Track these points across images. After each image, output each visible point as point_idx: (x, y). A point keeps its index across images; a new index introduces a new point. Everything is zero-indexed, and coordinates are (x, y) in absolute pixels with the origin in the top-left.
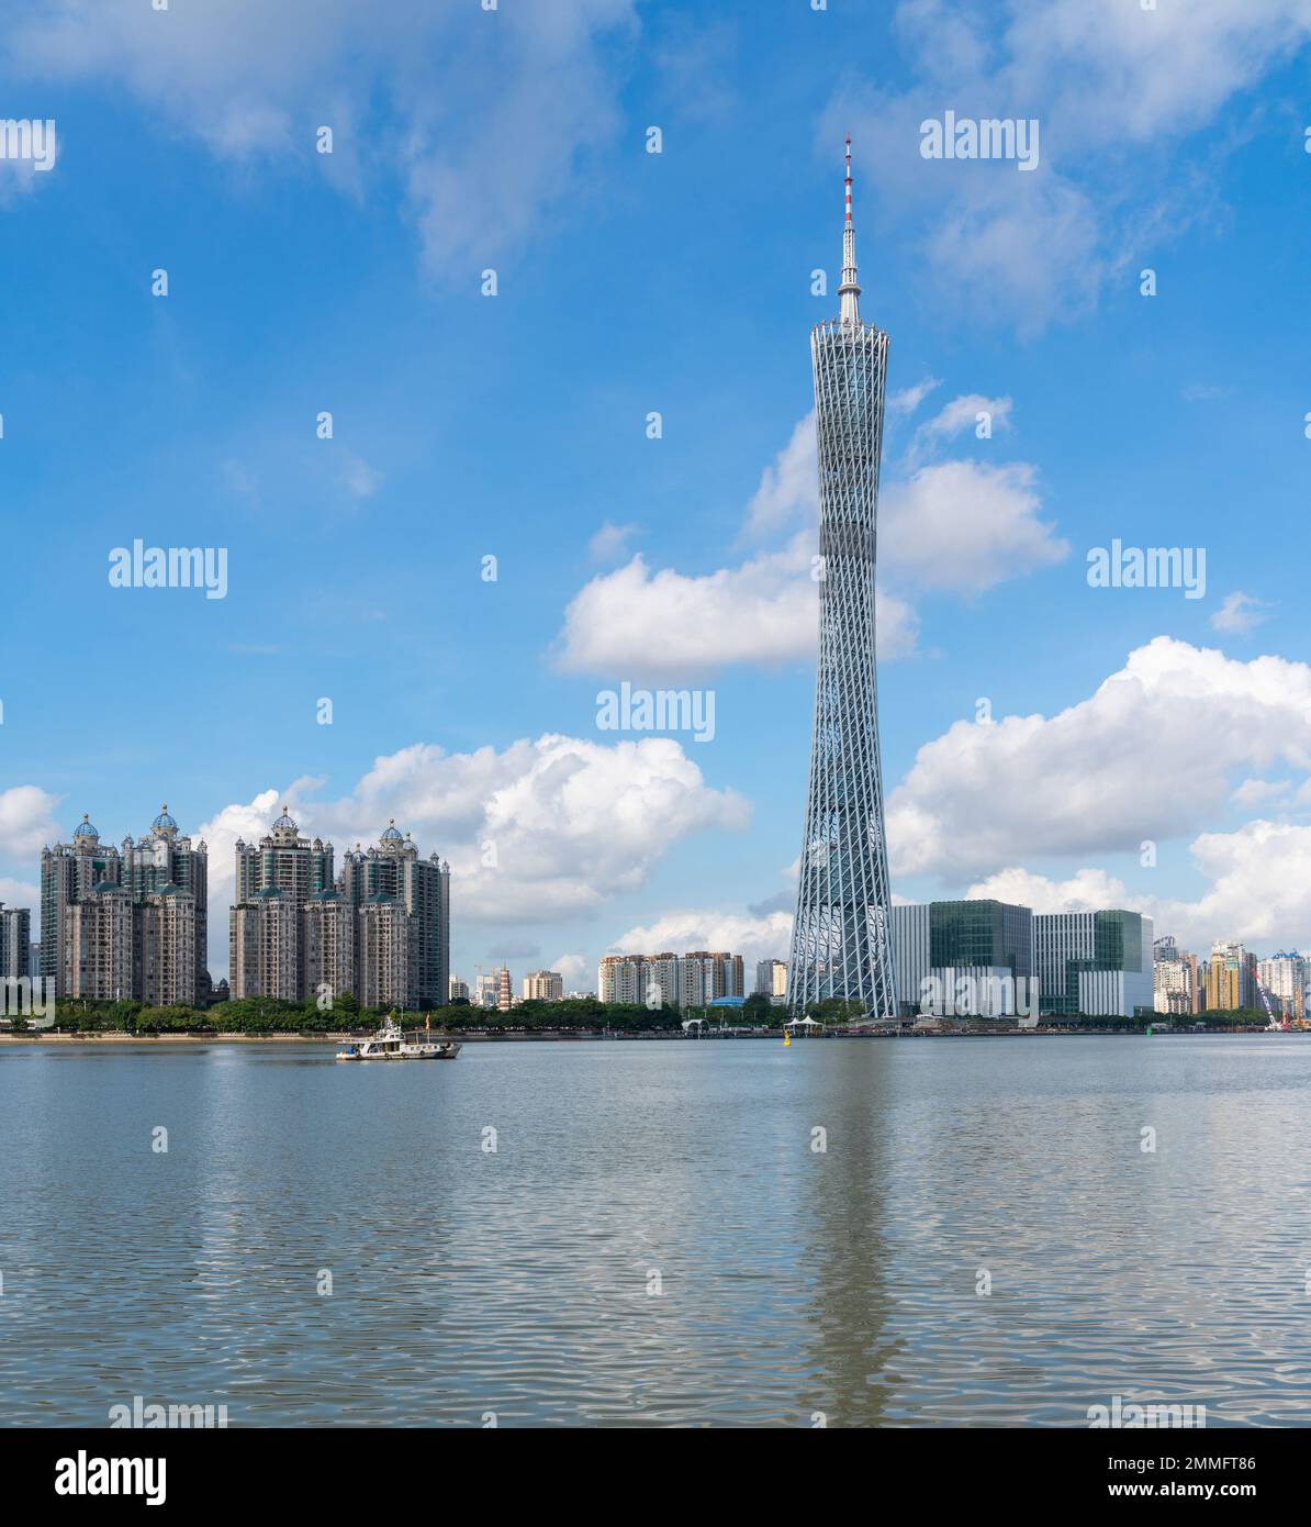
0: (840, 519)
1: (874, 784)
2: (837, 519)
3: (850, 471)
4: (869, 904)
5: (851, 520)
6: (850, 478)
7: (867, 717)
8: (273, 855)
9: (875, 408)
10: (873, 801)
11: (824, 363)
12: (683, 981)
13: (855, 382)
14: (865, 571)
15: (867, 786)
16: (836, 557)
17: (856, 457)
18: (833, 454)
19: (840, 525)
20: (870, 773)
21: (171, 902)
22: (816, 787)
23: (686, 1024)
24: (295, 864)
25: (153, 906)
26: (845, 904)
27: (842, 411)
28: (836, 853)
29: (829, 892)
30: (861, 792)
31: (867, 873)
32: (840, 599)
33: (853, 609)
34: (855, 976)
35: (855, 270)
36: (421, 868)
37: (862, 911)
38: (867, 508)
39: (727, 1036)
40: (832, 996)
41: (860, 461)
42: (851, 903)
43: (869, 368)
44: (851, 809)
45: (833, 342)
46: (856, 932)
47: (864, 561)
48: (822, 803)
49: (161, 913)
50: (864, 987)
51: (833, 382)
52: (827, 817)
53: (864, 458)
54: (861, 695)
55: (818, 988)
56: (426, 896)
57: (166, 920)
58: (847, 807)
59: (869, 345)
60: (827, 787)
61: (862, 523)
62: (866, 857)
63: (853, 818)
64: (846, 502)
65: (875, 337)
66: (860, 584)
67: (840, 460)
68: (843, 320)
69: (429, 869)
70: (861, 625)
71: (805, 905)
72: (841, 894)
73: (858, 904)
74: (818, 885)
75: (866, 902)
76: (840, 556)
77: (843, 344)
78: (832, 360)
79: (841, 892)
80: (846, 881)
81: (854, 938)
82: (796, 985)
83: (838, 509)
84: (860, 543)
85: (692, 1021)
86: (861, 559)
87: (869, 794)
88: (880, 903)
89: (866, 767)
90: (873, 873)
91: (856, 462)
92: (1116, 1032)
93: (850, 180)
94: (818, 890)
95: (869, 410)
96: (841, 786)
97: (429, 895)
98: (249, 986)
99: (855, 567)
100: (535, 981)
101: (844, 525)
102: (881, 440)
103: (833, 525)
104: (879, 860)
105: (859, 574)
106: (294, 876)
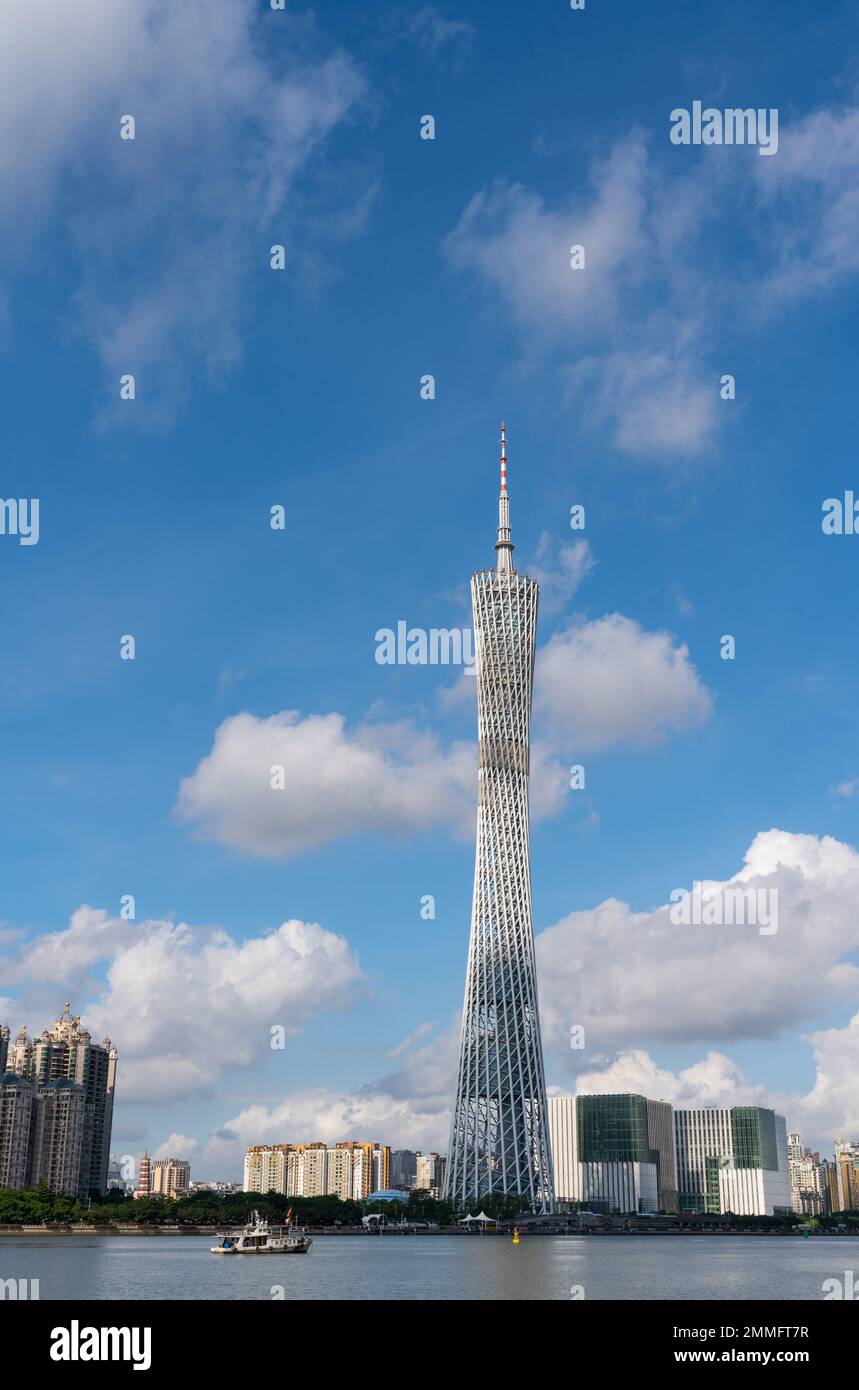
0: (497, 735)
1: (529, 979)
2: (494, 736)
3: (506, 695)
4: (526, 1097)
5: (507, 737)
6: (506, 701)
7: (522, 916)
9: (528, 643)
10: (528, 995)
11: (483, 603)
12: (332, 1172)
13: (511, 621)
14: (520, 782)
15: (523, 981)
16: (494, 768)
17: (512, 683)
18: (491, 680)
19: (497, 741)
20: (525, 968)
22: (475, 981)
23: (366, 1219)
26: (503, 1096)
27: (499, 644)
28: (495, 1045)
29: (488, 1084)
30: (517, 987)
31: (524, 1066)
32: (498, 807)
33: (509, 817)
34: (513, 1171)
35: (509, 530)
36: (93, 1052)
37: (520, 1104)
38: (521, 728)
39: (407, 1232)
40: (490, 1191)
41: (515, 687)
42: (509, 1096)
43: (522, 609)
44: (508, 1003)
45: (491, 587)
46: (514, 1125)
47: (519, 773)
48: (481, 996)
50: (522, 1182)
51: (491, 619)
52: (484, 1010)
53: (519, 684)
54: (517, 895)
55: (477, 1182)
56: (95, 1081)
58: (504, 1000)
59: (522, 591)
60: (485, 980)
61: (517, 740)
62: (522, 1050)
63: (510, 1011)
64: (502, 721)
65: (528, 585)
66: (516, 794)
67: (497, 685)
68: (499, 569)
69: (101, 1053)
70: (517, 831)
71: (464, 1096)
72: (499, 1088)
73: (516, 1097)
74: (477, 1077)
75: (523, 1095)
76: (497, 768)
77: (499, 588)
78: (490, 601)
79: (499, 1084)
80: (504, 1073)
81: (511, 1131)
82: (455, 1178)
83: (496, 727)
84: (515, 758)
85: (371, 1216)
86: (516, 772)
87: (524, 989)
88: (536, 1096)
89: (522, 962)
90: (529, 1066)
91: (512, 687)
92: (766, 1233)
93: (505, 459)
94: (477, 1082)
95: (523, 645)
96: (499, 980)
97: (99, 1080)
99: (511, 779)
100: (167, 1169)
101: (500, 741)
102: (533, 669)
103: (491, 741)
104: (535, 1053)
105: (514, 785)
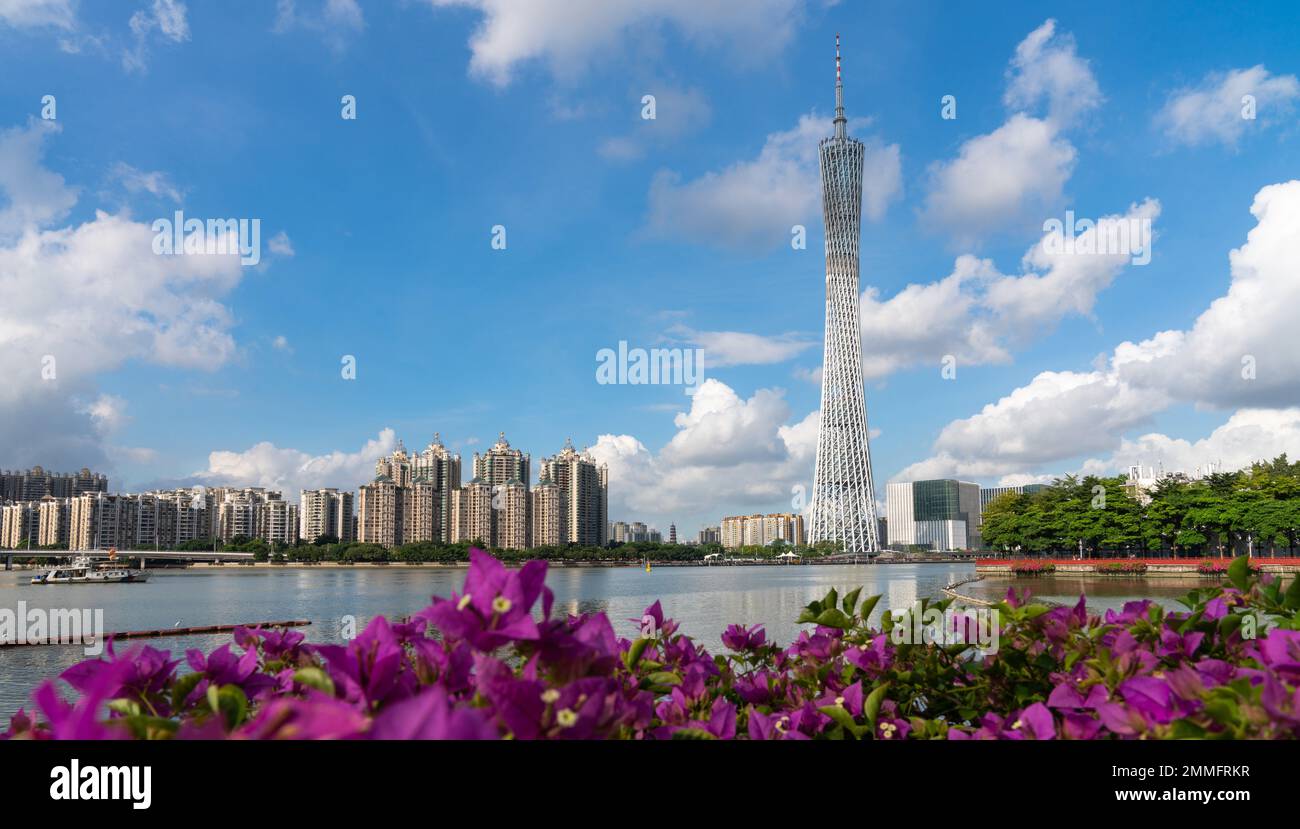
0: (836, 252)
1: (860, 409)
3: (842, 224)
4: (858, 483)
5: (843, 253)
6: (842, 228)
8: (492, 460)
10: (860, 420)
12: (766, 531)
13: (843, 172)
16: (835, 275)
17: (845, 215)
18: (832, 216)
21: (418, 486)
24: (504, 465)
25: (409, 490)
26: (842, 483)
27: (836, 189)
28: (838, 452)
32: (838, 300)
33: (845, 305)
34: (850, 526)
38: (852, 245)
41: (848, 218)
42: (846, 482)
43: (851, 163)
44: (846, 425)
46: (850, 500)
47: (851, 276)
48: (829, 422)
49: (413, 493)
50: (855, 533)
52: (831, 430)
53: (850, 215)
57: (415, 497)
58: (843, 423)
60: (831, 412)
61: (850, 254)
63: (847, 430)
64: (839, 242)
66: (850, 290)
70: (851, 315)
72: (840, 478)
73: (851, 483)
74: (827, 472)
75: (855, 481)
76: (837, 274)
78: (830, 160)
79: (840, 475)
80: (843, 468)
81: (848, 503)
82: (814, 533)
84: (849, 266)
88: (865, 482)
91: (845, 218)
96: (840, 411)
98: (462, 535)
101: (838, 256)
103: (833, 256)
105: (848, 284)
106: (504, 471)
